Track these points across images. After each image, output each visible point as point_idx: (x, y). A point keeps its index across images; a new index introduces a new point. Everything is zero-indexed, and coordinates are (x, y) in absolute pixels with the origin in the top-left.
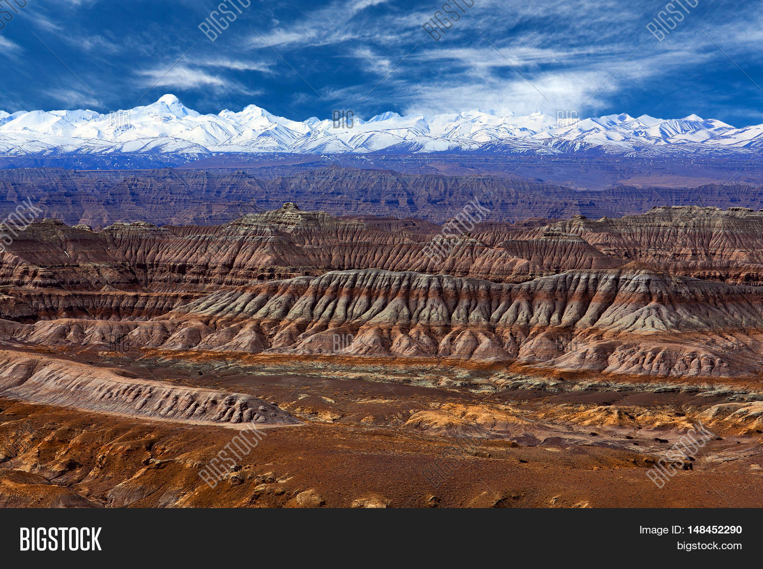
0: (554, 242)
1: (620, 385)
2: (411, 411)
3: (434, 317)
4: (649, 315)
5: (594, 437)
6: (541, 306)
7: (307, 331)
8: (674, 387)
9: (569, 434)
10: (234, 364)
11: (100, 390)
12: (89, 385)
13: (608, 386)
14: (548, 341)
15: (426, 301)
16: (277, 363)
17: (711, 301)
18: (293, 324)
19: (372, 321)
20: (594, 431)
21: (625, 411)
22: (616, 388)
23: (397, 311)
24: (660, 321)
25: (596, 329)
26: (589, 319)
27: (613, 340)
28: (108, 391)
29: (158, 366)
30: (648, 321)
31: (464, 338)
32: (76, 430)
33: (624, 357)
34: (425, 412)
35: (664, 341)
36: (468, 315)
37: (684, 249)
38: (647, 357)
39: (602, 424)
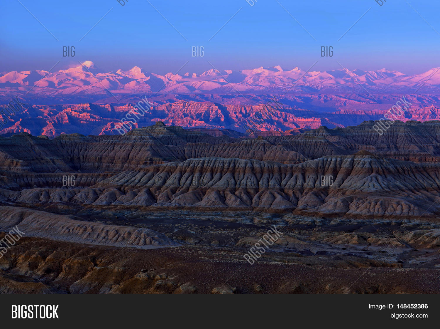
0: (310, 142)
1: (357, 221)
2: (239, 237)
3: (249, 184)
4: (371, 181)
5: (344, 251)
6: (309, 177)
7: (177, 193)
8: (388, 221)
9: (330, 249)
10: (136, 212)
11: (63, 228)
12: (56, 225)
13: (350, 221)
14: (314, 196)
15: (244, 175)
16: (161, 211)
17: (406, 172)
18: (169, 189)
19: (214, 187)
20: (344, 247)
21: (361, 235)
22: (355, 222)
23: (228, 181)
24: (378, 184)
25: (342, 189)
26: (337, 183)
27: (351, 195)
28: (67, 228)
29: (93, 214)
30: (371, 184)
31: (266, 196)
32: (50, 251)
33: (359, 205)
34: (247, 238)
35: (381, 196)
36: (268, 182)
37: (382, 144)
38: (372, 205)
39: (348, 243)
